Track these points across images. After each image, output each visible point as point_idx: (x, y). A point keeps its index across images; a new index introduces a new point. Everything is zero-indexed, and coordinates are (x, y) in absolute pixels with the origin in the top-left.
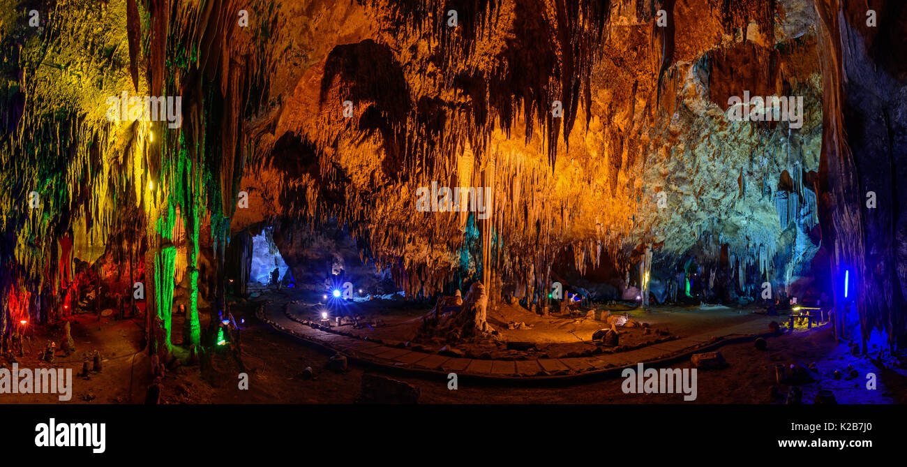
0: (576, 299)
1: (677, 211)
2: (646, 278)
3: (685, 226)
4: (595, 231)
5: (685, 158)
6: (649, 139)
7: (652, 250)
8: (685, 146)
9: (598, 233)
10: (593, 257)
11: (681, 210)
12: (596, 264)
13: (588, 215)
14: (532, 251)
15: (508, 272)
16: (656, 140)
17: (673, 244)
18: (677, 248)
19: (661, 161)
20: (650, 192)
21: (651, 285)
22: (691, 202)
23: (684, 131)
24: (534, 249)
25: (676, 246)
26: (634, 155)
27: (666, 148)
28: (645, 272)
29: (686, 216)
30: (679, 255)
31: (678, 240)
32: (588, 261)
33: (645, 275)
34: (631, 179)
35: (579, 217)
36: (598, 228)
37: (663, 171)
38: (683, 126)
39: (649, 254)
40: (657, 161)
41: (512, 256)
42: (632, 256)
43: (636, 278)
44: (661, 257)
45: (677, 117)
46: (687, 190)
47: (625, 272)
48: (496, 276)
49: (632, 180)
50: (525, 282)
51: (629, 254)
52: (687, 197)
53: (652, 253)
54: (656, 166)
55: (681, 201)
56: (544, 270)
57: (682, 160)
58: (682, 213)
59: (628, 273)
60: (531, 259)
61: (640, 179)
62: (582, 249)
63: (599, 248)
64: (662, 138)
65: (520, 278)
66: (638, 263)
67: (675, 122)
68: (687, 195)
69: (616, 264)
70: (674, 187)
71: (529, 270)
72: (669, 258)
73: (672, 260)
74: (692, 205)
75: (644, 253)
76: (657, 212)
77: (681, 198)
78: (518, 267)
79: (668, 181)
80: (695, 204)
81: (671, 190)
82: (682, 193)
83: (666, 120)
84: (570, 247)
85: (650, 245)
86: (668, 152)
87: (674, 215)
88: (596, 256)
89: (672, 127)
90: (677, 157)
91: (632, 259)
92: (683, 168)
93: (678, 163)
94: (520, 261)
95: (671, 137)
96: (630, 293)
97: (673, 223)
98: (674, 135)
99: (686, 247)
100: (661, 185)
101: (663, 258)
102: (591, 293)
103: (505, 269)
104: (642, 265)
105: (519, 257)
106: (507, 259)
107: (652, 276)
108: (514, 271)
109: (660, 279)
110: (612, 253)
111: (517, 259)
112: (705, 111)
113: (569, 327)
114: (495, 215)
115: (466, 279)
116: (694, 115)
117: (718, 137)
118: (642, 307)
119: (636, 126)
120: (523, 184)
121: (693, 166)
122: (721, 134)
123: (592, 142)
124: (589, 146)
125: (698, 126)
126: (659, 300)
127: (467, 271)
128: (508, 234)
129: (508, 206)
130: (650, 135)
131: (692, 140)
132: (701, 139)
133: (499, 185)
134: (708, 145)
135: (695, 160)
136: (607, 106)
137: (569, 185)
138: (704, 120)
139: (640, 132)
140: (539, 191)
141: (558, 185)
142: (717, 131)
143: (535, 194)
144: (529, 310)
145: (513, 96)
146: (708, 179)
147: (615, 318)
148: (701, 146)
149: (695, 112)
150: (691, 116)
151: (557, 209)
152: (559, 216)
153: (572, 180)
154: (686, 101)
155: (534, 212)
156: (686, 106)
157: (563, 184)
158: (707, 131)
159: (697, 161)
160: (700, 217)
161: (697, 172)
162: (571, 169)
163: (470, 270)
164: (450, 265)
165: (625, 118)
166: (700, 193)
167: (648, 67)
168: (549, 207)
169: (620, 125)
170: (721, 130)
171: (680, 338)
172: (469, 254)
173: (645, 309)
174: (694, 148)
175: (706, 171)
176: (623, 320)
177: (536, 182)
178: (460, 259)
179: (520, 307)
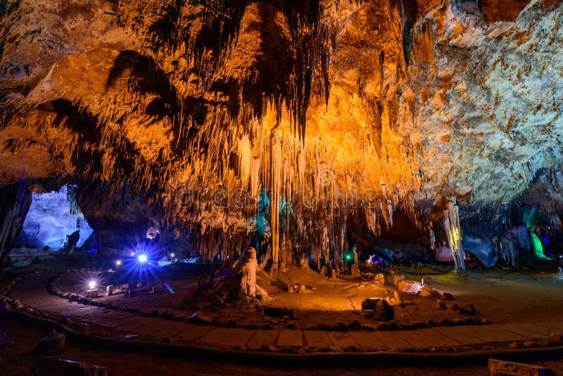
0: (373, 260)
1: (480, 155)
2: (455, 236)
3: (499, 169)
4: (381, 192)
5: (473, 96)
6: (414, 95)
7: (458, 204)
8: (467, 85)
9: (384, 193)
10: (385, 217)
11: (486, 152)
12: (390, 224)
13: (372, 178)
14: (324, 215)
15: (303, 235)
16: (424, 93)
17: (488, 194)
18: (496, 197)
19: (438, 110)
20: (436, 143)
21: (463, 243)
22: (499, 140)
23: (459, 70)
24: (326, 213)
25: (495, 195)
26: (395, 114)
27: (441, 95)
28: (452, 230)
29: (498, 157)
30: (503, 205)
31: (495, 188)
32: (380, 220)
33: (452, 233)
34: (405, 137)
35: (363, 180)
36: (383, 189)
37: (445, 119)
38: (457, 66)
39: (453, 210)
40: (434, 111)
41: (306, 221)
42: (432, 212)
43: (442, 237)
44: (474, 210)
45: (446, 62)
46: (488, 128)
47: (428, 230)
48: (286, 240)
49: (407, 137)
50: (319, 245)
51: (428, 210)
52: (492, 136)
53: (457, 208)
54: (435, 116)
55: (483, 143)
56: (337, 233)
57: (468, 100)
58: (489, 156)
59: (431, 231)
60: (323, 223)
61: (417, 134)
62: (373, 210)
63: (390, 207)
64: (431, 88)
65: (314, 240)
66: (442, 219)
67: (444, 67)
68: (489, 134)
69: (417, 223)
70: (466, 130)
71: (322, 233)
72: (488, 210)
73: (494, 212)
74: (502, 143)
75: (446, 209)
76: (451, 162)
77: (481, 139)
78: (311, 230)
79: (457, 125)
80: (507, 140)
81: (464, 135)
82: (482, 134)
83: (431, 70)
84: (361, 209)
85: (454, 199)
86: (445, 98)
87: (477, 160)
88: (388, 216)
89: (441, 73)
90: (461, 99)
91: (433, 216)
92: (473, 107)
93: (464, 104)
94: (314, 225)
95: (443, 83)
96: (444, 254)
97: (479, 169)
98: (447, 79)
99: (512, 195)
100: (448, 133)
101: (478, 212)
102: (397, 253)
103: (299, 233)
104: (447, 222)
105: (313, 221)
106: (300, 222)
107: (465, 232)
108: (309, 234)
109: (479, 236)
110: (409, 211)
111: (311, 222)
112: (484, 37)
113: (352, 292)
114: (285, 186)
115: (262, 243)
116: (469, 50)
117: (519, 54)
118: (455, 271)
119: (392, 89)
120: (307, 159)
121: (488, 100)
122: (523, 48)
123: (360, 115)
124: (357, 118)
125: (480, 57)
126: (485, 263)
127: (263, 235)
128: (297, 202)
129: (296, 177)
130: (414, 91)
131: (475, 75)
132: (491, 67)
133: (287, 161)
134: (505, 69)
135: (489, 93)
136: (356, 82)
137: (348, 154)
138: (487, 47)
139: (399, 93)
140: (322, 163)
141: (339, 155)
142: (515, 48)
143: (319, 165)
144: (319, 272)
145: (264, 93)
146: (521, 106)
147: (407, 284)
148: (493, 75)
149: (469, 46)
150: (465, 52)
151: (342, 176)
152: (344, 182)
153: (350, 150)
154: (453, 42)
155: (320, 181)
156: (454, 47)
157: (343, 154)
158: (496, 56)
159: (494, 92)
160: (523, 154)
161: (497, 103)
162: (347, 140)
163: (266, 234)
164: (246, 229)
165: (377, 86)
166: (509, 126)
167: (392, 35)
168: (333, 176)
169: (374, 93)
170: (519, 44)
171: (488, 323)
172: (264, 220)
173: (459, 274)
174: (483, 80)
175: (514, 99)
176: (417, 287)
177: (317, 156)
178: (256, 225)
179: (309, 269)
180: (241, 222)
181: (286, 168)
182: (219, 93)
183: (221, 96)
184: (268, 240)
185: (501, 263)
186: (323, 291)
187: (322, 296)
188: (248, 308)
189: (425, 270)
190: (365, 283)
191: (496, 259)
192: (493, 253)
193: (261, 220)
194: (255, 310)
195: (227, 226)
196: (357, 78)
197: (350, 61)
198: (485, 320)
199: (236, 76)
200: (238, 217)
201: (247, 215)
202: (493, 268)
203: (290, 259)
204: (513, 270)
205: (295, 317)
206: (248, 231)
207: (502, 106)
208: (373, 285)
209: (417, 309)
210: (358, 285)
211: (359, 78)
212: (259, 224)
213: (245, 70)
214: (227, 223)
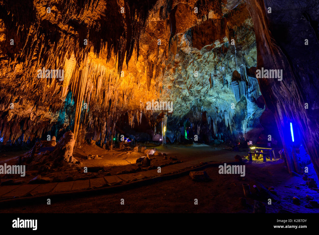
0: (128, 140)
1: (179, 97)
2: (164, 129)
3: (183, 104)
4: (139, 106)
5: (182, 73)
6: (165, 65)
7: (167, 116)
8: (182, 68)
9: (141, 107)
10: (138, 119)
11: (181, 96)
12: (140, 123)
13: (136, 99)
14: (106, 115)
15: (91, 126)
16: (168, 66)
17: (177, 113)
18: (179, 114)
19: (171, 74)
20: (166, 88)
21: (167, 133)
22: (186, 92)
23: (181, 61)
24: (107, 114)
25: (179, 113)
26: (158, 72)
27: (173, 69)
28: (164, 127)
29: (184, 99)
30: (181, 118)
31: (180, 111)
32: (135, 120)
33: (164, 128)
34: (157, 83)
35: (132, 99)
36: (141, 105)
37: (172, 79)
38: (181, 59)
39: (166, 118)
40: (169, 74)
41: (94, 117)
42: (157, 118)
43: (159, 130)
44: (172, 119)
45: (178, 56)
46: (184, 87)
47: (154, 127)
48: (83, 128)
49: (158, 83)
50: (101, 132)
51: (156, 117)
52: (184, 90)
53: (167, 117)
54: (169, 77)
55: (181, 92)
56: (112, 125)
57: (181, 74)
58: (181, 98)
59: (155, 127)
60: (105, 119)
61: (161, 83)
62: (133, 114)
63: (141, 114)
64: (171, 65)
65: (97, 129)
66: (160, 122)
67: (177, 58)
68: (183, 89)
69: (149, 123)
70: (177, 86)
71: (103, 125)
72: (176, 119)
73: (177, 120)
74: (186, 94)
75: (163, 117)
76: (170, 97)
77: (181, 90)
78: (97, 123)
79: (175, 83)
80: (188, 93)
81: (176, 87)
82: (181, 88)
83: (173, 57)
84: (127, 114)
85: (166, 113)
86: (174, 71)
87: (178, 99)
88: (139, 118)
89: (176, 60)
90: (178, 73)
91: (157, 120)
92: (181, 77)
93: (179, 75)
94: (98, 120)
95: (175, 64)
96: (157, 137)
97: (177, 102)
98: (177, 63)
99: (184, 114)
100: (171, 85)
101: (173, 120)
102: (137, 137)
103: (89, 124)
104: (162, 123)
105: (98, 118)
106: (90, 119)
107: (168, 129)
108: (94, 125)
109: (171, 130)
110: (147, 117)
111: (97, 119)
112: (191, 52)
113: (124, 156)
114: (86, 95)
115: (61, 130)
116: (186, 54)
117: (197, 62)
118: (162, 145)
119: (159, 60)
120: (103, 81)
121: (186, 76)
122: (199, 60)
123: (139, 66)
124: (138, 67)
125: (188, 58)
126: (171, 141)
127: (63, 125)
128: (93, 105)
129: (94, 90)
130: (166, 64)
131: (185, 64)
132: (189, 64)
133: (90, 79)
134: (193, 66)
135: (187, 73)
136: (146, 51)
137: (127, 84)
138: (190, 55)
139: (161, 63)
140: (112, 85)
141: (122, 83)
142: (197, 60)
143: (110, 86)
144: (102, 147)
145: (102, 40)
146: (194, 81)
147: (149, 151)
148: (189, 67)
149: (186, 53)
150: (184, 55)
151: (121, 95)
152: (122, 98)
153: (129, 82)
154: (182, 49)
155: (109, 95)
156: (182, 51)
157: (125, 83)
158: (192, 60)
159: (188, 73)
160: (191, 99)
161: (188, 78)
162: (129, 77)
163: (65, 124)
164: (50, 120)
165: (154, 57)
166: (190, 88)
167: (165, 37)
168: (117, 94)
169: (152, 60)
170: (198, 58)
171: (182, 162)
172: (65, 114)
173: (164, 146)
174: (186, 68)
175: (193, 78)
176: (153, 152)
177: (110, 81)
178: (59, 117)
179: (96, 146)
180: (48, 114)
181: (89, 84)
182: (71, 27)
183: (71, 30)
184: (65, 128)
185: (176, 141)
186: (107, 157)
187: (110, 160)
188: (72, 170)
189: (150, 145)
190: (130, 152)
191: (174, 140)
192: (174, 137)
193: (63, 115)
194: (76, 171)
195: (35, 116)
196: (147, 50)
197: (146, 40)
198: (181, 161)
199: (86, 22)
200: (46, 111)
201: (53, 110)
202: (173, 143)
203: (84, 140)
204: (180, 144)
205: (106, 170)
206: (52, 121)
207: (189, 80)
208: (134, 152)
209: (157, 160)
210: (126, 152)
211: (148, 50)
212: (60, 116)
213: (92, 20)
214: (35, 114)
